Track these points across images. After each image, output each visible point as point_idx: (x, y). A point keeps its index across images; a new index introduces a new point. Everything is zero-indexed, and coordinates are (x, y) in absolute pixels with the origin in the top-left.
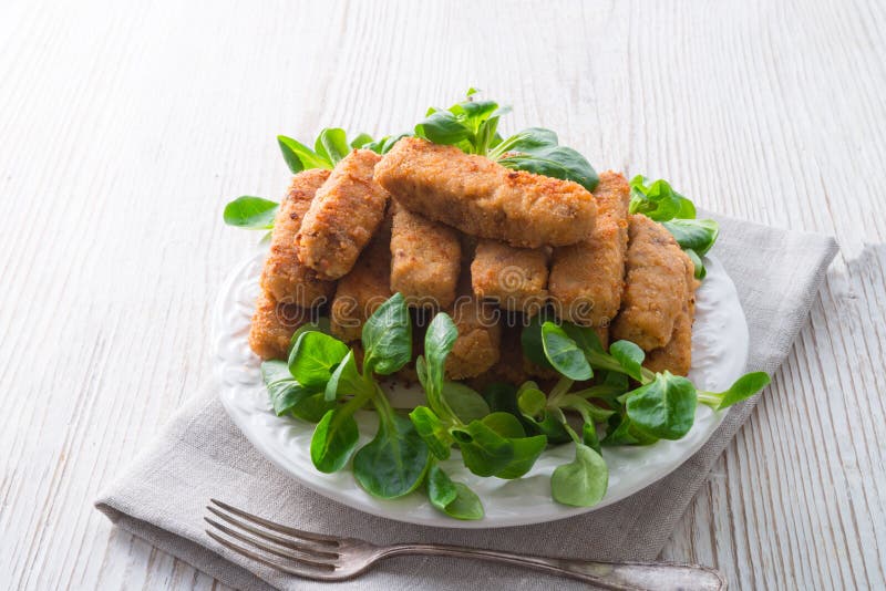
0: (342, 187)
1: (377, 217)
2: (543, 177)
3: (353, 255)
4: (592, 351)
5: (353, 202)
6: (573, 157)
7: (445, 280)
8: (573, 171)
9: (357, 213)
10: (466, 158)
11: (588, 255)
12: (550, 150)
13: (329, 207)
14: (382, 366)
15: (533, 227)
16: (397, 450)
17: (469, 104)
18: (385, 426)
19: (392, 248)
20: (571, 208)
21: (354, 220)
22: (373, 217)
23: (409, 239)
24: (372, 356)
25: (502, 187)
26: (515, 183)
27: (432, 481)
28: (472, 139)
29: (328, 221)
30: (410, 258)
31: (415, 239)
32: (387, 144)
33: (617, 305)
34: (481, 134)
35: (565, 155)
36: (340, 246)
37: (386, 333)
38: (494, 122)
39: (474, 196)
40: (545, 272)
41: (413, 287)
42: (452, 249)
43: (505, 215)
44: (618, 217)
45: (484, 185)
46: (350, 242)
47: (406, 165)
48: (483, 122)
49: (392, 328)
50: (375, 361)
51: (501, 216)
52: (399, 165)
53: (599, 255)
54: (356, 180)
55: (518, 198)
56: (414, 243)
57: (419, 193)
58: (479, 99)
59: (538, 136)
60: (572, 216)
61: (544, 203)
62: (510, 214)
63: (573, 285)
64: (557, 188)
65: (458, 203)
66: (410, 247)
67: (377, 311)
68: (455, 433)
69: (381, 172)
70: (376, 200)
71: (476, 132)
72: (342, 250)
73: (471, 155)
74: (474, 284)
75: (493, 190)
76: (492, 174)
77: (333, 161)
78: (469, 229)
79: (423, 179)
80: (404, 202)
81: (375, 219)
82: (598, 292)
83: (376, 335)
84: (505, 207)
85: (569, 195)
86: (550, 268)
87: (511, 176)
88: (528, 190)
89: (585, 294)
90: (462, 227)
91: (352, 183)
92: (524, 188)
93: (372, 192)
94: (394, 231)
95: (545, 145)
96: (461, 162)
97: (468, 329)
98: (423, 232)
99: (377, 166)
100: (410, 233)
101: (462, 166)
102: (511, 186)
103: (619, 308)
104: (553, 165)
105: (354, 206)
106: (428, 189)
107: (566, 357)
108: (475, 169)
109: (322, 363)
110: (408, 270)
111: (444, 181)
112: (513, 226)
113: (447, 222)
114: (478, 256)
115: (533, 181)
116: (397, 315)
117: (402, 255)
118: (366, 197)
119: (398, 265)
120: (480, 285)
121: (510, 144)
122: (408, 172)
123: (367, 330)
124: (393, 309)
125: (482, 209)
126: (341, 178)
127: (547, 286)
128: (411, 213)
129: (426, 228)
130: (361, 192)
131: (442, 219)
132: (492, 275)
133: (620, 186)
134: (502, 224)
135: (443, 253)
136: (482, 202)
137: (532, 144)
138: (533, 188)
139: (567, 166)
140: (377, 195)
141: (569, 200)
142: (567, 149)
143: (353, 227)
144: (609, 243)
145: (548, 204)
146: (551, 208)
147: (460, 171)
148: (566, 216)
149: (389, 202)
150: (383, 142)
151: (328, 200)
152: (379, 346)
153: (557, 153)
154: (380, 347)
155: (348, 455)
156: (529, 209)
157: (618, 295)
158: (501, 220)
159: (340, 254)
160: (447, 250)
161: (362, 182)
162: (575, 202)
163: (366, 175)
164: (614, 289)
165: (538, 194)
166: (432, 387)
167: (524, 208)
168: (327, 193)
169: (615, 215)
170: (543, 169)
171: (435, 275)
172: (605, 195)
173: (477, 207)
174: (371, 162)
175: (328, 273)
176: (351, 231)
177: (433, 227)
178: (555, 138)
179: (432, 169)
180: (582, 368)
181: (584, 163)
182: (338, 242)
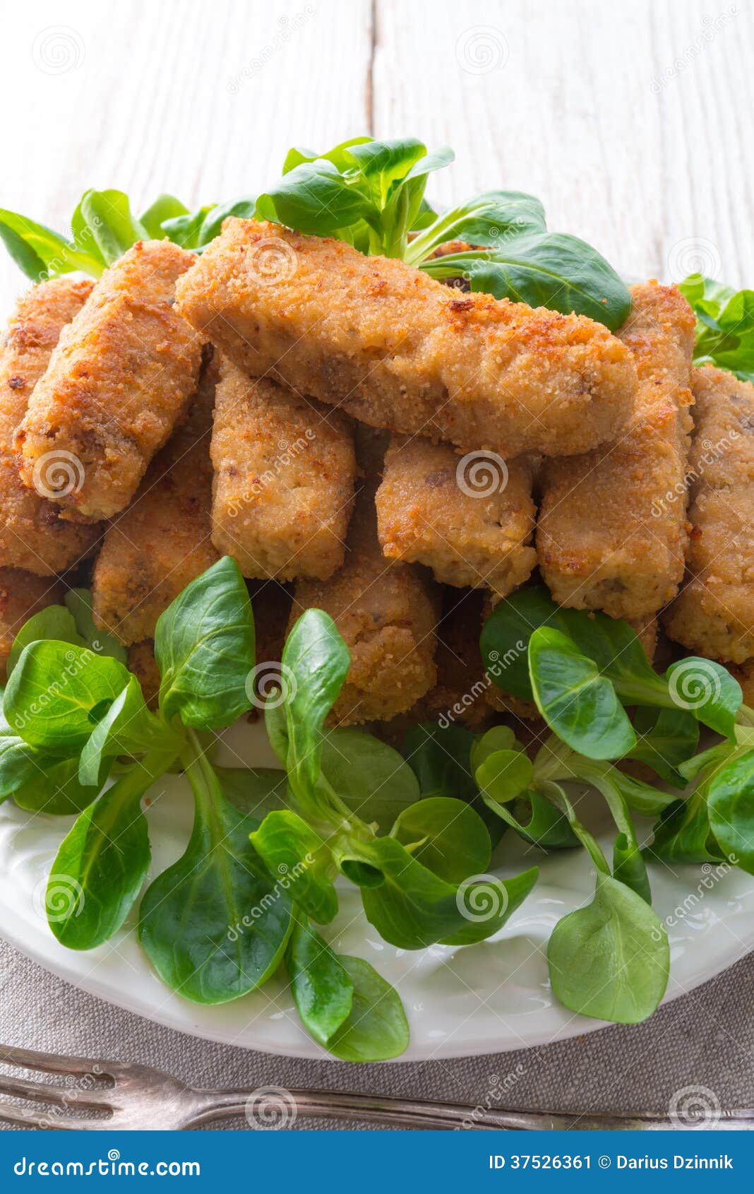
0: (111, 326)
1: (183, 386)
2: (522, 306)
3: (131, 475)
4: (628, 673)
5: (132, 359)
6: (580, 257)
7: (324, 525)
8: (582, 286)
9: (140, 381)
10: (362, 265)
11: (619, 470)
12: (533, 240)
13: (82, 372)
14: (194, 713)
15: (505, 418)
16: (229, 884)
17: (366, 147)
18: (204, 827)
19: (214, 455)
20: (583, 378)
21: (133, 398)
22: (175, 390)
23: (247, 437)
24: (173, 688)
25: (438, 331)
26: (466, 321)
27: (300, 964)
28: (374, 219)
29: (77, 405)
30: (249, 480)
31: (259, 435)
32: (210, 220)
33: (677, 577)
34: (394, 209)
35: (565, 250)
36: (104, 456)
37: (202, 646)
38: (417, 184)
39: (378, 351)
40: (529, 509)
41: (257, 541)
42: (338, 456)
43: (446, 393)
44: (676, 383)
45: (399, 328)
46: (125, 446)
47: (238, 282)
48: (397, 182)
49: (213, 638)
50: (181, 699)
51: (436, 393)
52: (224, 281)
53: (640, 472)
54: (138, 311)
55: (474, 357)
56: (258, 444)
57: (266, 342)
58: (389, 136)
59: (506, 209)
60: (588, 398)
61: (528, 367)
62: (456, 392)
63: (587, 540)
64: (555, 334)
65: (347, 363)
66: (250, 453)
67: (184, 595)
68: (346, 864)
69: (191, 294)
70: (180, 351)
71: (382, 205)
72: (109, 466)
73: (372, 257)
74: (382, 535)
75: (419, 338)
76: (416, 303)
77: (105, 254)
78: (371, 416)
79: (274, 313)
80: (240, 356)
81: (178, 393)
82: (641, 554)
83: (181, 649)
84: (445, 376)
85: (577, 351)
86: (538, 497)
87: (458, 308)
88: (492, 339)
89: (612, 558)
90: (357, 412)
91: (130, 316)
92: (485, 334)
93: (173, 335)
94: (219, 417)
95: (522, 229)
96: (352, 274)
97: (372, 626)
98: (278, 420)
99: (182, 281)
100: (250, 425)
101: (354, 282)
102: (457, 329)
103: (681, 579)
104: (539, 275)
105: (135, 367)
106: (284, 332)
107: (579, 706)
108: (381, 291)
109: (74, 700)
110: (248, 508)
111: (316, 318)
112: (464, 414)
113: (326, 398)
114: (390, 474)
115: (503, 318)
116: (223, 607)
117: (233, 472)
118: (159, 347)
119: (227, 495)
120: (396, 539)
121: (451, 226)
122: (243, 297)
123: (164, 634)
124: (216, 593)
125: (396, 379)
126: (106, 308)
127: (532, 541)
128: (252, 378)
129: (281, 410)
130: (150, 338)
131: (315, 392)
132: (418, 519)
133: (675, 315)
134: (439, 409)
135: (317, 466)
136: (398, 364)
137: (493, 226)
138: (502, 332)
139: (570, 276)
140: (183, 340)
141: (581, 361)
142: (566, 238)
143: (132, 413)
144: (661, 444)
145: (537, 371)
146: (544, 378)
147: (351, 296)
148: (574, 397)
149: (207, 353)
150: (201, 218)
151: (79, 356)
152: (186, 672)
153: (548, 248)
154: (189, 674)
155: (129, 903)
156: (495, 382)
157: (680, 554)
158: (437, 401)
159: (107, 475)
160: (327, 459)
161: (153, 315)
162: (592, 365)
163: (161, 298)
164: (671, 542)
165: (514, 346)
166: (298, 766)
167: (484, 379)
168: (78, 339)
169: (670, 381)
170: (519, 283)
171: (301, 516)
172: (646, 336)
173: (386, 373)
174: (172, 269)
175: (84, 509)
176: (127, 424)
177: (299, 408)
178: (540, 213)
179: (292, 292)
180: (613, 726)
181: (600, 266)
182: (101, 448)
